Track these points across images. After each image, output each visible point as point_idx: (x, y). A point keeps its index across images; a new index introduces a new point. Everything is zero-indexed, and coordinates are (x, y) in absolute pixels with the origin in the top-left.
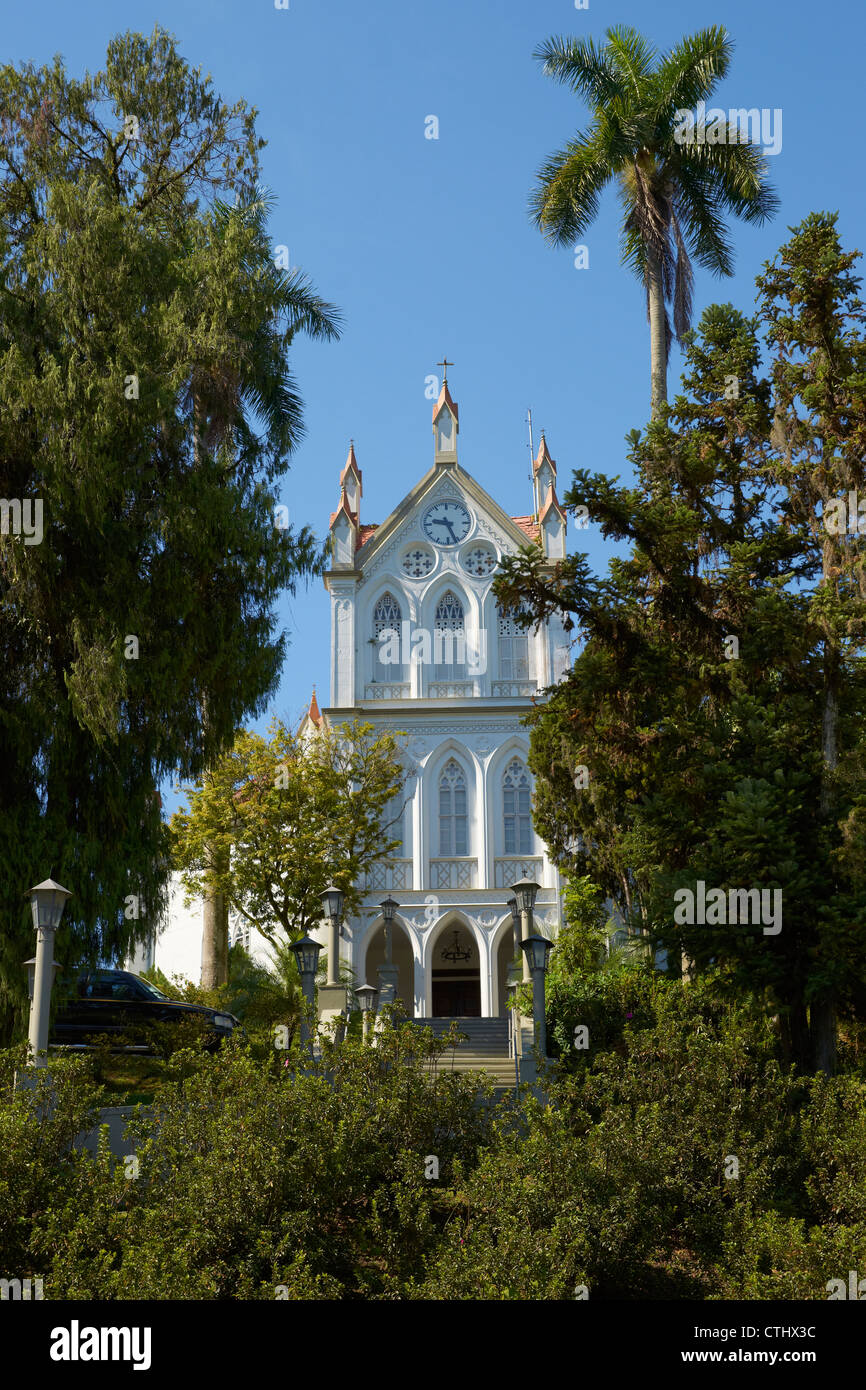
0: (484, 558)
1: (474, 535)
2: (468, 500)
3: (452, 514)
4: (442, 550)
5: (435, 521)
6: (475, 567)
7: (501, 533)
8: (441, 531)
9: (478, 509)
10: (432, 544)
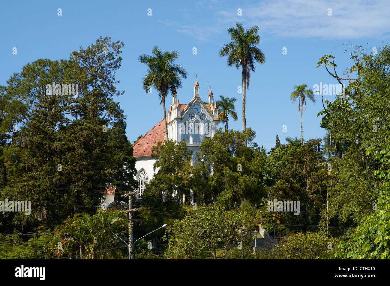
0: (203, 116)
1: (202, 112)
2: (201, 105)
3: (198, 107)
4: (196, 114)
5: (195, 108)
6: (201, 118)
7: (207, 112)
8: (196, 110)
9: (203, 107)
10: (195, 113)
